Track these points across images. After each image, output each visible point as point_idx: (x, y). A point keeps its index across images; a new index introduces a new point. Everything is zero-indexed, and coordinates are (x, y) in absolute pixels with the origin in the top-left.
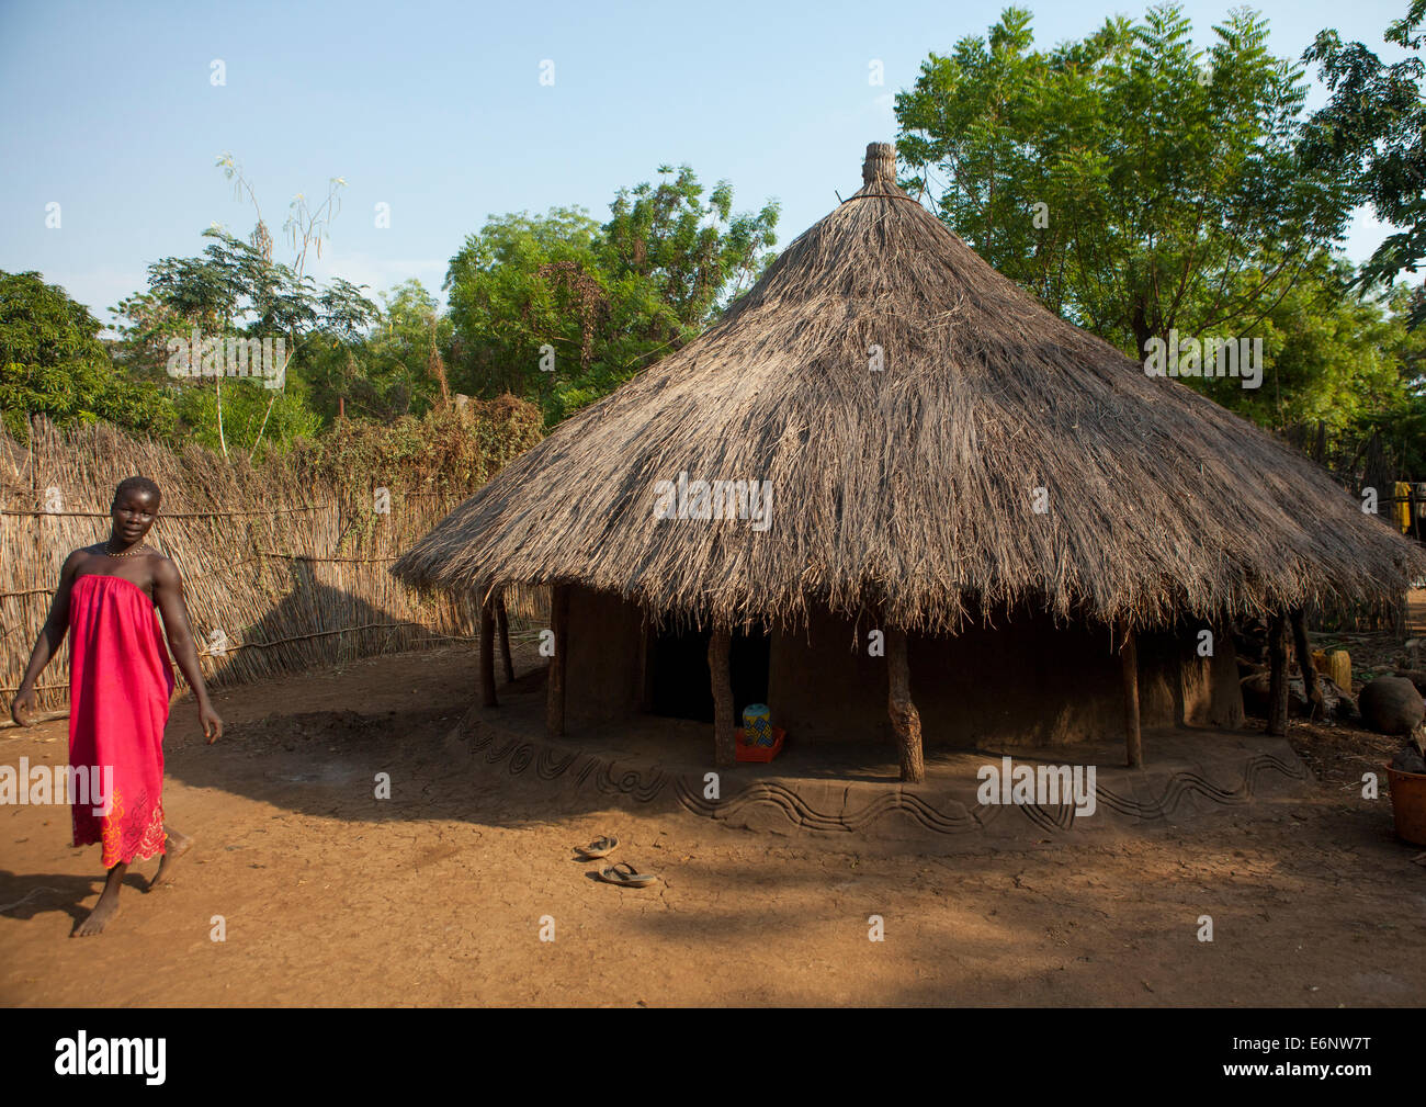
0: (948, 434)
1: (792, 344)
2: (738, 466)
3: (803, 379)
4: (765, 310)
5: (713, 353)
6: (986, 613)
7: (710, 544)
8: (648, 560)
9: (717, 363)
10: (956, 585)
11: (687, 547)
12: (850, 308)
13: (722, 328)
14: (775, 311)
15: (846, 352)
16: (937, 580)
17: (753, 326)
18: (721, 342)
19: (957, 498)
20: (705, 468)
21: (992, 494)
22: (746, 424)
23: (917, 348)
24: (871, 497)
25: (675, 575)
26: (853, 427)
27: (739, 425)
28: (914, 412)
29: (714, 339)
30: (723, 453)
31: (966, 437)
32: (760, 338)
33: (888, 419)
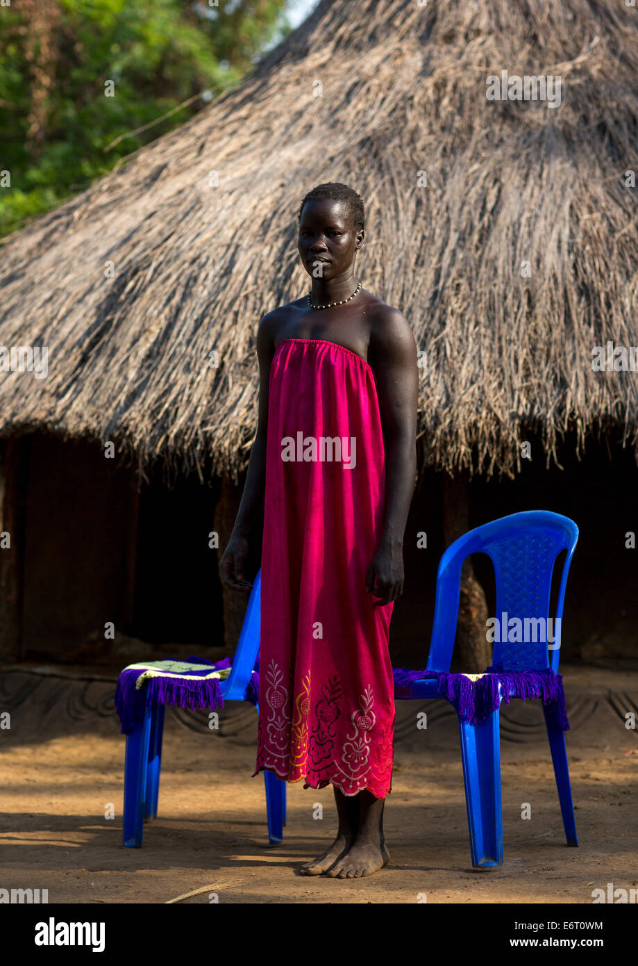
0: (530, 234)
1: (341, 115)
2: (250, 279)
3: (347, 164)
4: (310, 63)
5: (229, 129)
6: (551, 449)
7: (211, 376)
8: (133, 396)
9: (235, 143)
10: (513, 416)
11: (182, 379)
12: (427, 61)
13: (248, 91)
14: (323, 66)
15: (411, 125)
16: (490, 410)
17: (290, 89)
18: (243, 112)
19: (530, 314)
20: (208, 283)
21: (578, 308)
22: (265, 226)
23: (513, 118)
24: (418, 314)
25: (167, 413)
26: (406, 226)
27: (255, 227)
28: (490, 206)
29: (235, 108)
30: (232, 263)
31: (554, 236)
32: (299, 106)
33: (454, 215)
